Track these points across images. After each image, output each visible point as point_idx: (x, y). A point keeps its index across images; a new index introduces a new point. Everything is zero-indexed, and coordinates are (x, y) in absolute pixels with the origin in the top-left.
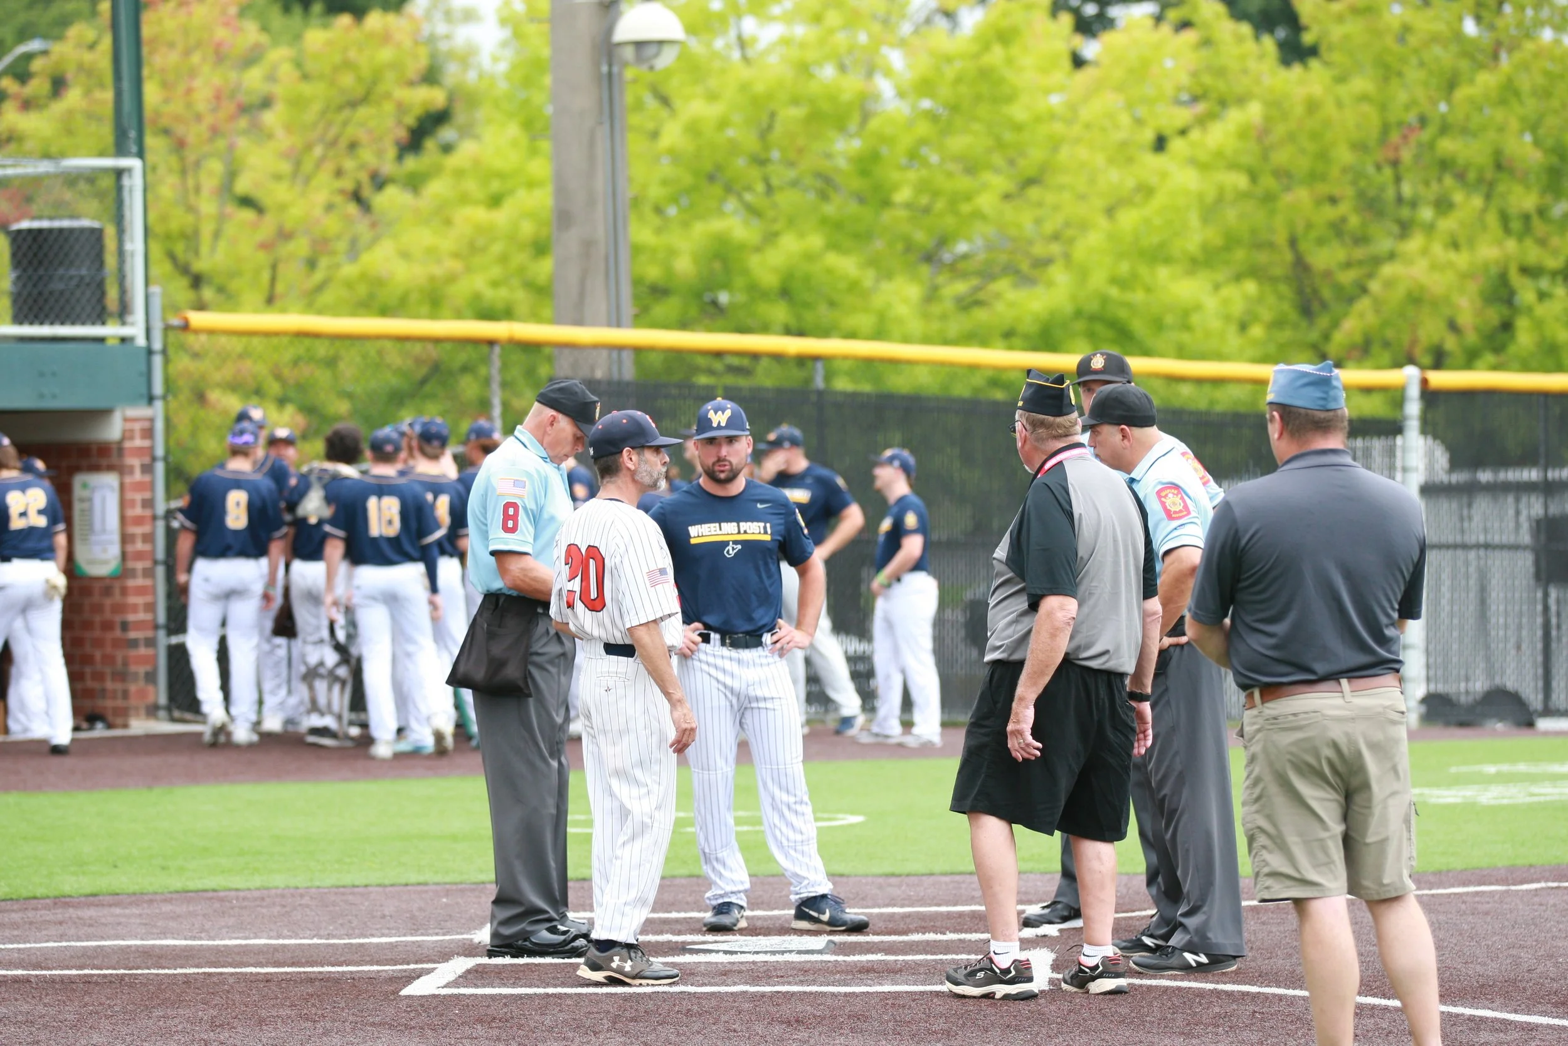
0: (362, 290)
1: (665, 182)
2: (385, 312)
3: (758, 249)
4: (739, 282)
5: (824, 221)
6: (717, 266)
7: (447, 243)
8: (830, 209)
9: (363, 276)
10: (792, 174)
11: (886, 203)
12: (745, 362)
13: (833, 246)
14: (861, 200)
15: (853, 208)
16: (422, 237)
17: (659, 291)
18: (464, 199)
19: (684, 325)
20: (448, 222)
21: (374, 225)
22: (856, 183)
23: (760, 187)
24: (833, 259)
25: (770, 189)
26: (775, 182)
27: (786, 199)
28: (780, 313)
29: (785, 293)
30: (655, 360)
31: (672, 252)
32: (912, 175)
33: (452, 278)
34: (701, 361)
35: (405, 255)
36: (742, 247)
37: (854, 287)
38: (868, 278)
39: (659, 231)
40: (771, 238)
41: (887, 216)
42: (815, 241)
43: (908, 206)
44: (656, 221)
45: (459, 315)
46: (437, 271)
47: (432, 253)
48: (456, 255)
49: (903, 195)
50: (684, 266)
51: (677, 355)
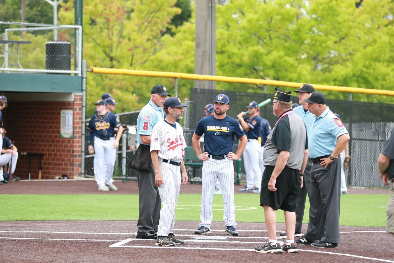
0: (156, 63)
1: (241, 36)
2: (163, 69)
3: (267, 55)
4: (261, 64)
5: (285, 48)
6: (255, 59)
7: (180, 51)
8: (287, 44)
9: (156, 59)
10: (277, 34)
11: (303, 43)
12: (262, 86)
13: (287, 55)
14: (296, 42)
15: (293, 44)
16: (173, 49)
17: (239, 66)
18: (186, 39)
19: (246, 75)
20: (181, 45)
21: (161, 45)
22: (294, 37)
23: (268, 38)
24: (286, 58)
25: (271, 39)
26: (272, 36)
27: (275, 41)
28: (272, 72)
29: (273, 67)
30: (239, 85)
31: (243, 55)
32: (309, 35)
33: (181, 60)
34: (250, 85)
35: (169, 54)
36: (262, 54)
37: (292, 66)
38: (296, 64)
39: (239, 49)
40: (269, 53)
41: (303, 47)
42: (282, 53)
43: (309, 44)
44: (239, 46)
45: (182, 71)
46: (176, 58)
47: (176, 53)
48: (182, 54)
49: (308, 41)
50: (246, 59)
51: (243, 84)
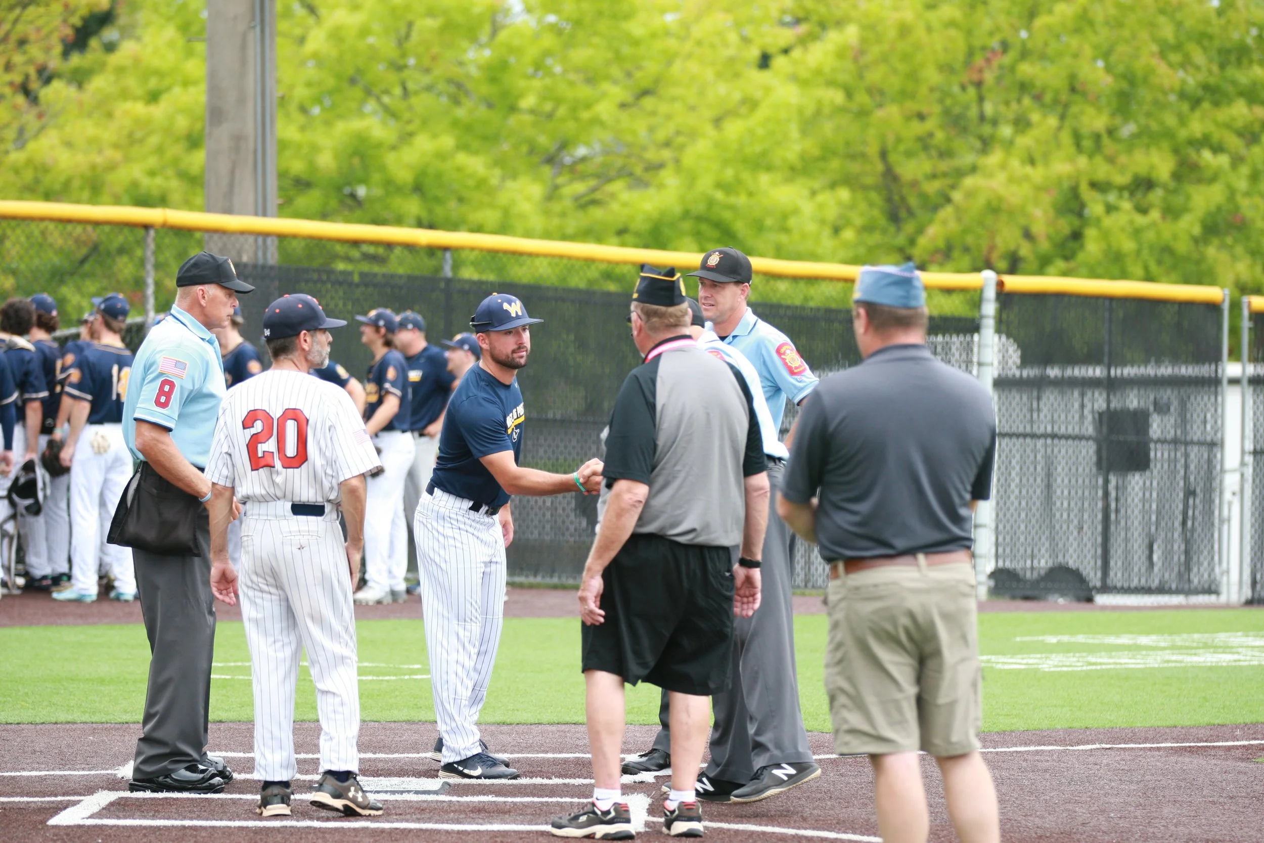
0: (28, 176)
1: (309, 84)
2: (48, 196)
3: (393, 148)
4: (376, 177)
5: (455, 124)
6: (356, 161)
7: (108, 134)
8: (461, 113)
9: (29, 162)
10: (426, 80)
11: (513, 109)
12: (381, 251)
13: (463, 146)
14: (490, 106)
15: (482, 112)
16: (87, 128)
17: (302, 184)
18: (125, 94)
19: (324, 216)
20: (110, 115)
21: (40, 116)
22: (485, 89)
23: (398, 91)
24: (462, 158)
25: (406, 93)
26: (411, 86)
27: (421, 102)
28: (413, 206)
29: (418, 188)
30: (297, 247)
31: (315, 148)
32: (536, 83)
33: (112, 167)
34: (338, 248)
35: (68, 144)
36: (379, 145)
37: (481, 184)
38: (495, 177)
39: (303, 129)
40: (406, 137)
41: (513, 121)
42: (447, 141)
43: (532, 111)
44: (301, 119)
45: (117, 201)
46: (99, 160)
47: (94, 143)
48: (116, 146)
49: (528, 102)
50: (326, 161)
51: (317, 243)
